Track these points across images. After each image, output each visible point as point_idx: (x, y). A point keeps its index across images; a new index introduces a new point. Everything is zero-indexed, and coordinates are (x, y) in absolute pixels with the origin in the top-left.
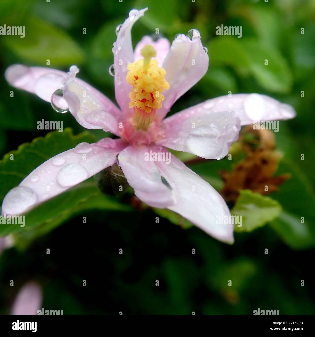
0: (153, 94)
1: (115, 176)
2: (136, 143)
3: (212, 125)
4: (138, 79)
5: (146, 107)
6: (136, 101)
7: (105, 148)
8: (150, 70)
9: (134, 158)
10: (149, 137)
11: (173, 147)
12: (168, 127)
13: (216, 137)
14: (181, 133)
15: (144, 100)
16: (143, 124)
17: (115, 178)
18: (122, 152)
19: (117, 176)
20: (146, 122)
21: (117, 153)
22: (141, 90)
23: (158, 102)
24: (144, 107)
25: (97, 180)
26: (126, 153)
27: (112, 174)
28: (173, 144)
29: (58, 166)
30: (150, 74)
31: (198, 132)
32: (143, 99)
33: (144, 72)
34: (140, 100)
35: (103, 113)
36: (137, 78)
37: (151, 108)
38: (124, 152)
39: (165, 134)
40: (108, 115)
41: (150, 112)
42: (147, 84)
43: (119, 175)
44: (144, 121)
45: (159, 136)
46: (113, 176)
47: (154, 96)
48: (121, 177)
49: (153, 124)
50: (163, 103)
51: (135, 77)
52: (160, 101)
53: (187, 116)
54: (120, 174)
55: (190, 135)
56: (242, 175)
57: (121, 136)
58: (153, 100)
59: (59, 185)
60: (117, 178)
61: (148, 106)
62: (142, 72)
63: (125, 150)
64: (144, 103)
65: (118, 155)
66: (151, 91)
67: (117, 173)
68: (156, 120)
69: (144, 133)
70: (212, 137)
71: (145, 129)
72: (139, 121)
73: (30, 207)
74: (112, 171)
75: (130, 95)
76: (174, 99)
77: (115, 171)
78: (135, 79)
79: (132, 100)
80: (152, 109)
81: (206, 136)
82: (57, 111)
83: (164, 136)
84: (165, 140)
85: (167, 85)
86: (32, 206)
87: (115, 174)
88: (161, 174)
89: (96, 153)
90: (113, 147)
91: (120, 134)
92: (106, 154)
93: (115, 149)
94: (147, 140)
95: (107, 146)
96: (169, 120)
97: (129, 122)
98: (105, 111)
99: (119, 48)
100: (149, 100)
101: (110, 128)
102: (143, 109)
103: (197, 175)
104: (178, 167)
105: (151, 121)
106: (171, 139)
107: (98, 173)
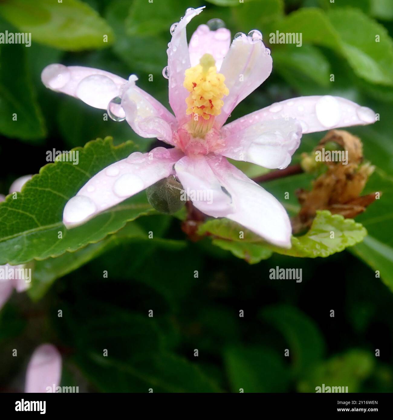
0: (212, 101)
1: (171, 188)
2: (193, 153)
3: (277, 133)
4: (197, 86)
5: (205, 113)
6: (193, 108)
7: (159, 158)
8: (208, 78)
9: (191, 168)
10: (207, 146)
11: (234, 157)
12: (228, 134)
13: (280, 145)
14: (243, 142)
15: (203, 107)
16: (200, 131)
17: (170, 191)
18: (178, 162)
19: (173, 188)
20: (204, 130)
21: (172, 164)
22: (200, 97)
23: (217, 109)
24: (202, 114)
25: (150, 193)
26: (182, 163)
27: (168, 186)
28: (234, 153)
29: (112, 177)
30: (209, 82)
31: (261, 140)
32: (201, 106)
33: (202, 79)
34: (198, 107)
35: (157, 120)
36: (195, 85)
37: (209, 115)
38: (180, 162)
39: (225, 142)
40: (162, 121)
41: (209, 119)
42: (206, 91)
43: (175, 188)
44: (201, 128)
45: (218, 145)
46: (169, 188)
47: (212, 103)
48: (177, 189)
49: (211, 132)
50: (222, 109)
51: (193, 83)
52: (220, 107)
53: (251, 121)
54: (176, 186)
55: (252, 143)
56: (323, 194)
57: (175, 145)
58: (212, 107)
59: (116, 195)
60: (173, 190)
61: (207, 113)
62: (201, 79)
63: (181, 160)
64: (202, 109)
65: (174, 165)
66: (210, 99)
67: (173, 185)
68: (214, 127)
69: (202, 141)
70: (275, 145)
71: (203, 137)
72: (196, 129)
73: (89, 216)
74: (167, 182)
75: (187, 100)
76: (235, 104)
77: (171, 183)
78: (193, 86)
79: (189, 107)
80: (211, 116)
81: (269, 144)
82: (114, 120)
83: (224, 145)
84: (225, 150)
85: (227, 91)
86: (92, 214)
87: (171, 186)
88: (221, 184)
89: (150, 163)
90: (167, 157)
91: (174, 143)
92: (160, 165)
93: (169, 159)
94: (205, 150)
95: (161, 156)
96: (229, 126)
97: (184, 130)
98: (158, 117)
99: (175, 50)
100: (207, 107)
101: (165, 136)
102: (202, 116)
103: (260, 186)
104: (239, 178)
105: (209, 127)
106: (232, 148)
107: (151, 186)
